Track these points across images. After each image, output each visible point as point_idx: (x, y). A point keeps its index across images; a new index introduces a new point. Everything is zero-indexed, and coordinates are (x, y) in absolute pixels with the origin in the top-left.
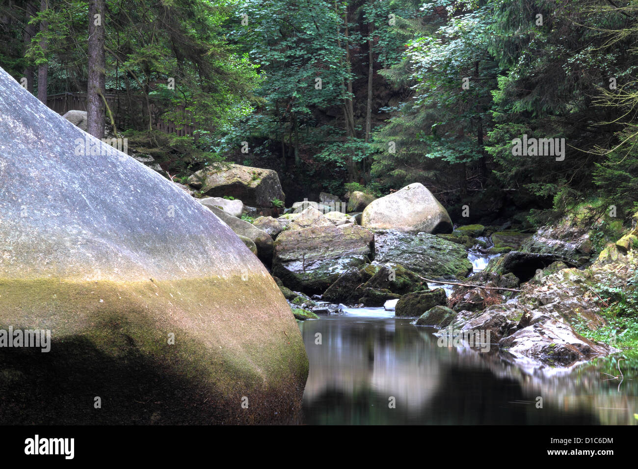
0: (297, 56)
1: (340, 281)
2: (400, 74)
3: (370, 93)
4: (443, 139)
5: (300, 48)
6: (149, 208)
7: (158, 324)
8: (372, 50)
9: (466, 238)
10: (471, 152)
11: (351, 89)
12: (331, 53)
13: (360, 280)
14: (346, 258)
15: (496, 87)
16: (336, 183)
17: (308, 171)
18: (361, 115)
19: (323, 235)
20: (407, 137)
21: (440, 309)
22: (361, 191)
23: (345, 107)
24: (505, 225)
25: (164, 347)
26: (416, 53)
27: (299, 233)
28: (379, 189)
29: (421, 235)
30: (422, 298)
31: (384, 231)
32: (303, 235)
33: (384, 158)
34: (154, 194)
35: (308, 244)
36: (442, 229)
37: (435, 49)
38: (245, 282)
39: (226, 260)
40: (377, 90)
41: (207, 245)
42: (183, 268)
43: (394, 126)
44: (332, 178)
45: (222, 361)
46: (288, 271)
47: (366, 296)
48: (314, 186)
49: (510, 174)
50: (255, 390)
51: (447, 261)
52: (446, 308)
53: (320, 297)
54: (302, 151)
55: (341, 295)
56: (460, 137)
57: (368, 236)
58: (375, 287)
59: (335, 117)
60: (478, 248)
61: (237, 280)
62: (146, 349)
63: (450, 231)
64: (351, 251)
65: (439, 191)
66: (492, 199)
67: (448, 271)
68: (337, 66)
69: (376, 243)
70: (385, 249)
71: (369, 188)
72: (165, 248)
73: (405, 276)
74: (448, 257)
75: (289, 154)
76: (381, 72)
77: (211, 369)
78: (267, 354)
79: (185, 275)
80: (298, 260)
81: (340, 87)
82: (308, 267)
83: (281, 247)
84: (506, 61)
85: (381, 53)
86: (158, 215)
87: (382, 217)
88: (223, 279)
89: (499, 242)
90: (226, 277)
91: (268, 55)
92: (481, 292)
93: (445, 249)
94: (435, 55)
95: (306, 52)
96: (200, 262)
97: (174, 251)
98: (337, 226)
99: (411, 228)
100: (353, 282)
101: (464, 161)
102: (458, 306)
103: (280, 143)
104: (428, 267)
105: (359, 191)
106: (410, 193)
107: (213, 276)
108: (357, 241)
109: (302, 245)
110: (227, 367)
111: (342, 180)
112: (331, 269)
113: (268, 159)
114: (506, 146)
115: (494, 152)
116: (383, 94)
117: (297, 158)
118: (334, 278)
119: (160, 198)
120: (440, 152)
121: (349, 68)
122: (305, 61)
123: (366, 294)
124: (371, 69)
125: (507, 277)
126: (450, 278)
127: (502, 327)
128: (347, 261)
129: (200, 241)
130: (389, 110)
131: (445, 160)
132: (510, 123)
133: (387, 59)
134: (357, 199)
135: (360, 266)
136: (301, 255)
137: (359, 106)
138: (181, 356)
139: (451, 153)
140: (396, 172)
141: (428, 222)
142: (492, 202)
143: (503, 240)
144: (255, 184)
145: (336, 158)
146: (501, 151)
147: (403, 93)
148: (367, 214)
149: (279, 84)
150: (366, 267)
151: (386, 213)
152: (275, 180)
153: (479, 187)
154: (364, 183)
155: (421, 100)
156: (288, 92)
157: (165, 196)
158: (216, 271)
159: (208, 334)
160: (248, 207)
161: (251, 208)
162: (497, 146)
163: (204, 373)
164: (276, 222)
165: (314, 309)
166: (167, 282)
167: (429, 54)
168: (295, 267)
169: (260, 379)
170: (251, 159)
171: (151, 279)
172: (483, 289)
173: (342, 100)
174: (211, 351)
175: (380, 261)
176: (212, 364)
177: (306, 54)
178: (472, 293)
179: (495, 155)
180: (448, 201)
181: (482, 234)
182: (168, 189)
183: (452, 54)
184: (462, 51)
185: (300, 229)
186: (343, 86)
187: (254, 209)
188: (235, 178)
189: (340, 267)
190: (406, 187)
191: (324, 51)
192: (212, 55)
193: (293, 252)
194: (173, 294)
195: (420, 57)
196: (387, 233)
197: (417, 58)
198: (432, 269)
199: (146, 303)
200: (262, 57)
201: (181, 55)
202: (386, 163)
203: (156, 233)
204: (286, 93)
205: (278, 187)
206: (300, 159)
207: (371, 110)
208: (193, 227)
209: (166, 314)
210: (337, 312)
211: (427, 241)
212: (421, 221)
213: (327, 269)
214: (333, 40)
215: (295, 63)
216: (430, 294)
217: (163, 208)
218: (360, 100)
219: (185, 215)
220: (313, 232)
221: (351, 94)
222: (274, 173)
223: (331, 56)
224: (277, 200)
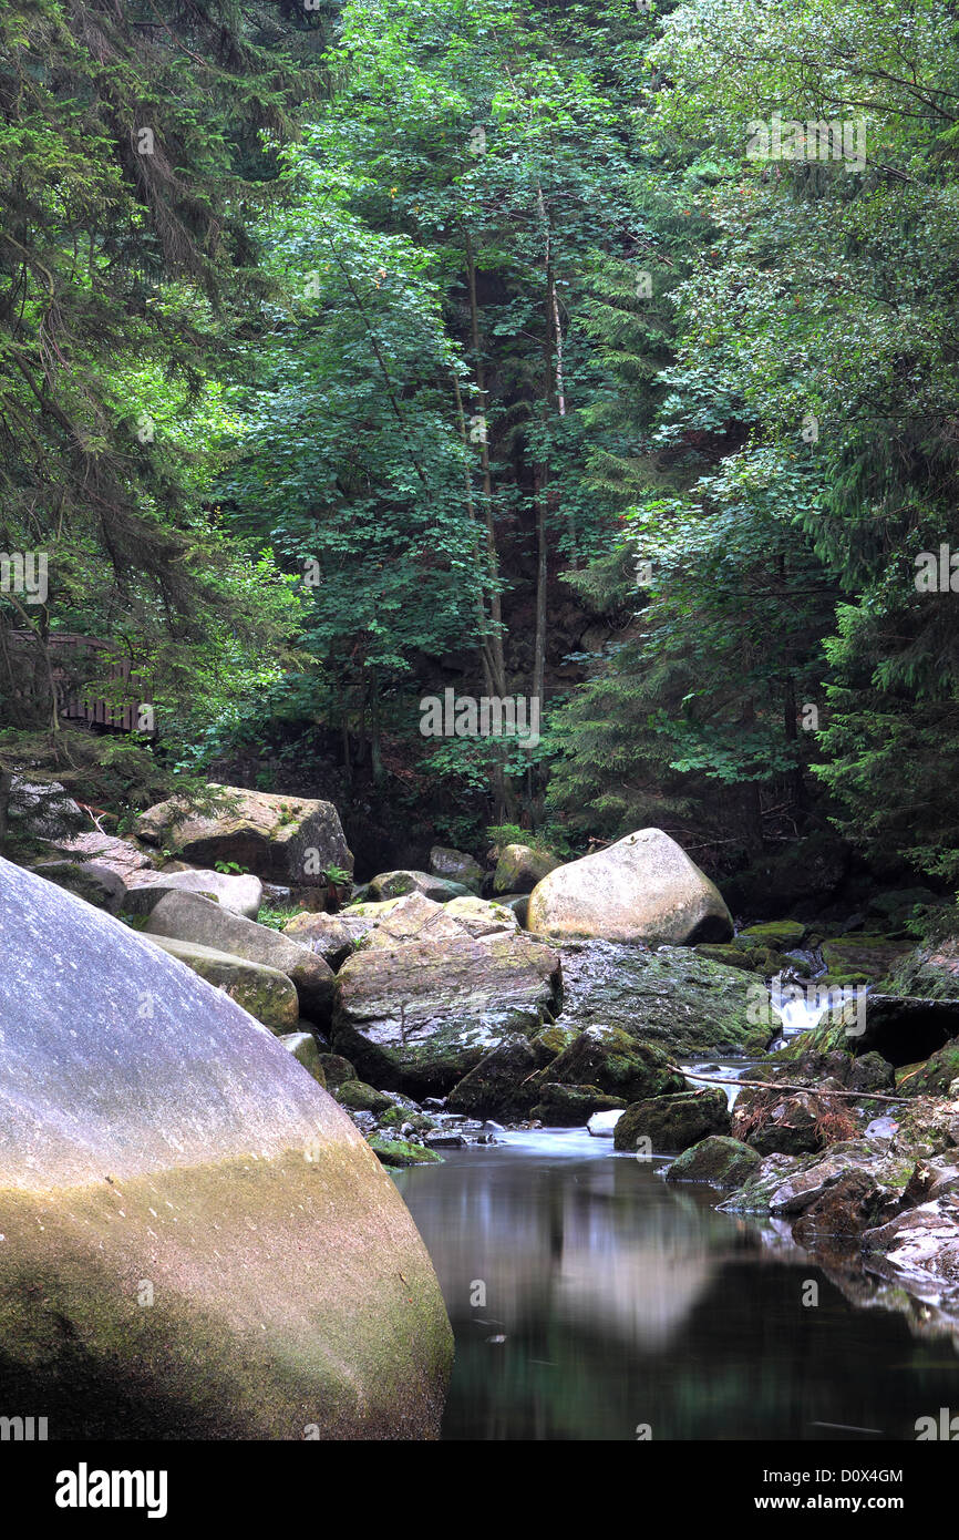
0: (376, 539)
1: (486, 1067)
2: (609, 581)
3: (541, 621)
4: (707, 728)
5: (383, 523)
6: (97, 1006)
7: (125, 1284)
8: (544, 524)
9: (763, 952)
10: (773, 757)
11: (497, 611)
12: (453, 533)
13: (530, 1064)
14: (499, 1011)
15: (832, 630)
16: (465, 823)
17: (403, 795)
18: (521, 668)
19: (446, 958)
20: (627, 721)
21: (718, 1143)
22: (523, 843)
23: (486, 652)
24: (852, 922)
25: (141, 1337)
26: (646, 537)
27: (392, 956)
28: (565, 838)
29: (663, 952)
30: (676, 1110)
31: (582, 943)
32: (401, 960)
33: (577, 770)
34: (107, 970)
35: (413, 981)
36: (708, 933)
37: (687, 528)
38: (312, 1164)
39: (270, 1116)
40: (556, 611)
41: (225, 1082)
42: (175, 1140)
43: (597, 696)
44: (456, 810)
45: (267, 1359)
46: (368, 1042)
47: (545, 1104)
48: (415, 829)
49: (868, 825)
50: (341, 1421)
51: (725, 1011)
52: (734, 1142)
53: (440, 1101)
54: (389, 751)
55: (489, 1099)
56: (747, 721)
57: (546, 960)
58: (566, 1081)
59: (461, 672)
60: (791, 975)
61: (294, 1160)
62: (99, 1344)
63: (727, 938)
64: (509, 994)
65: (699, 842)
66: (820, 861)
67: (726, 1036)
68: (466, 561)
69: (564, 973)
70: (585, 987)
71: (540, 836)
72: (134, 1097)
73: (631, 1054)
74: (727, 1002)
75: (359, 758)
76: (569, 577)
77: (243, 1380)
78: (363, 1332)
79: (179, 1157)
80: (390, 1016)
81: (475, 609)
82: (413, 1034)
83: (351, 989)
84: (855, 575)
85: (566, 531)
86: (118, 1020)
87: (575, 908)
88: (263, 1160)
89: (838, 961)
90: (269, 1154)
91: (311, 540)
92: (810, 1102)
93: (718, 986)
94: (688, 541)
95: (396, 532)
96: (213, 1125)
97: (154, 1103)
98: (476, 937)
99: (640, 931)
100: (516, 1067)
101: (757, 777)
102: (759, 1135)
103: (339, 732)
104: (681, 1025)
105: (521, 843)
106: (638, 851)
107: (240, 1154)
108: (522, 972)
109: (399, 983)
110: (279, 1374)
111: (480, 816)
112: (464, 1036)
113: (312, 769)
114: (858, 764)
115: (832, 777)
116: (570, 619)
117: (378, 768)
118: (473, 1057)
119: (122, 979)
120: (702, 758)
121: (494, 564)
122: (394, 551)
123: (546, 1098)
124: (543, 566)
125: (867, 1064)
126: (732, 1051)
127: (866, 1200)
128: (502, 1017)
129: (210, 1074)
130: (584, 660)
131: (714, 775)
132: (865, 712)
133: (579, 545)
134: (515, 862)
135: (530, 1029)
136: (396, 1006)
137: (516, 646)
138: (178, 1354)
139: (728, 759)
140: (604, 802)
141: (677, 917)
142: (820, 868)
143: (846, 956)
144: (285, 834)
145: (467, 768)
146: (848, 774)
147: (614, 618)
148: (541, 899)
149: (336, 603)
150: (544, 1031)
151: (583, 896)
152: (331, 823)
153: (788, 832)
154: (532, 824)
155: (657, 641)
156: (358, 621)
157: (131, 972)
158: (248, 1143)
159: (236, 1298)
160: (272, 887)
161: (278, 888)
162: (837, 761)
163: (228, 1389)
164: (334, 923)
165: (430, 1136)
166: (142, 1179)
167: (675, 538)
168: (384, 1033)
169: (351, 1392)
170: (274, 771)
171: (108, 1179)
172: (813, 1094)
173: (479, 639)
174: (243, 1338)
175: (572, 1013)
176: (245, 1368)
177: (395, 536)
178: (790, 1105)
179: (832, 782)
180: (721, 863)
181: (799, 943)
182: (137, 956)
183: (727, 538)
184: (748, 531)
185: (391, 946)
186: (480, 608)
187: (285, 891)
188: (242, 821)
189: (485, 1032)
190: (627, 839)
191: (437, 530)
192: (195, 561)
193: (379, 999)
194: (155, 1207)
195: (656, 546)
196: (589, 948)
197: (650, 547)
198: (691, 1032)
199: (98, 1239)
200: (299, 544)
201: (124, 558)
202: (581, 782)
203: (113, 1064)
204: (352, 624)
205: (338, 840)
206: (386, 768)
207: (544, 659)
208: (195, 1041)
209: (143, 1259)
210: (482, 1141)
211: (679, 967)
212: (662, 915)
213: (456, 1036)
214: (458, 505)
215: (372, 557)
216: (693, 1101)
217: (127, 1000)
218: (517, 634)
219: (177, 1015)
220: (423, 954)
221: (498, 624)
222: (328, 808)
223: (453, 541)
224: (335, 870)
